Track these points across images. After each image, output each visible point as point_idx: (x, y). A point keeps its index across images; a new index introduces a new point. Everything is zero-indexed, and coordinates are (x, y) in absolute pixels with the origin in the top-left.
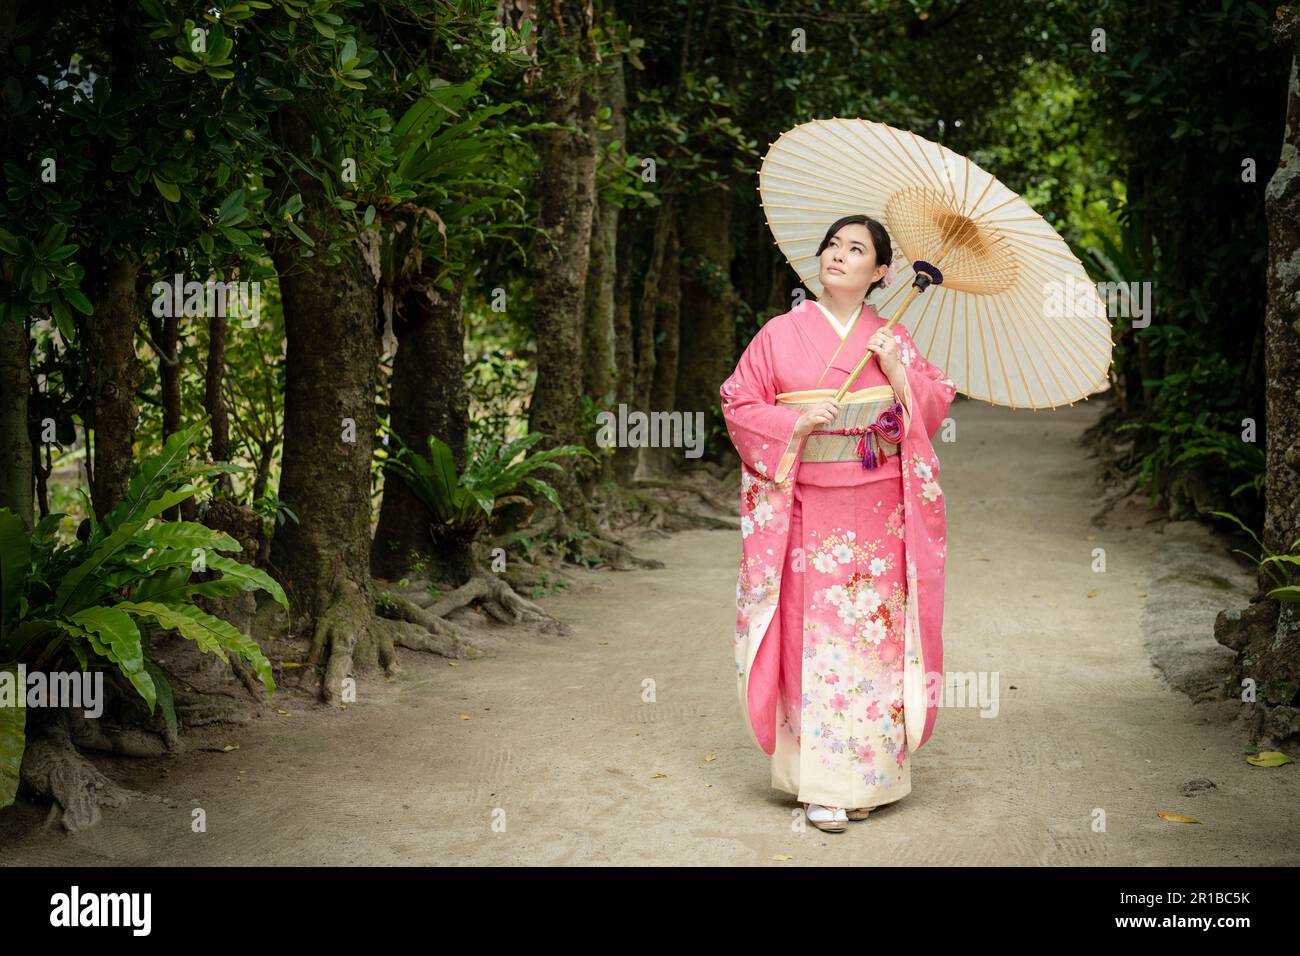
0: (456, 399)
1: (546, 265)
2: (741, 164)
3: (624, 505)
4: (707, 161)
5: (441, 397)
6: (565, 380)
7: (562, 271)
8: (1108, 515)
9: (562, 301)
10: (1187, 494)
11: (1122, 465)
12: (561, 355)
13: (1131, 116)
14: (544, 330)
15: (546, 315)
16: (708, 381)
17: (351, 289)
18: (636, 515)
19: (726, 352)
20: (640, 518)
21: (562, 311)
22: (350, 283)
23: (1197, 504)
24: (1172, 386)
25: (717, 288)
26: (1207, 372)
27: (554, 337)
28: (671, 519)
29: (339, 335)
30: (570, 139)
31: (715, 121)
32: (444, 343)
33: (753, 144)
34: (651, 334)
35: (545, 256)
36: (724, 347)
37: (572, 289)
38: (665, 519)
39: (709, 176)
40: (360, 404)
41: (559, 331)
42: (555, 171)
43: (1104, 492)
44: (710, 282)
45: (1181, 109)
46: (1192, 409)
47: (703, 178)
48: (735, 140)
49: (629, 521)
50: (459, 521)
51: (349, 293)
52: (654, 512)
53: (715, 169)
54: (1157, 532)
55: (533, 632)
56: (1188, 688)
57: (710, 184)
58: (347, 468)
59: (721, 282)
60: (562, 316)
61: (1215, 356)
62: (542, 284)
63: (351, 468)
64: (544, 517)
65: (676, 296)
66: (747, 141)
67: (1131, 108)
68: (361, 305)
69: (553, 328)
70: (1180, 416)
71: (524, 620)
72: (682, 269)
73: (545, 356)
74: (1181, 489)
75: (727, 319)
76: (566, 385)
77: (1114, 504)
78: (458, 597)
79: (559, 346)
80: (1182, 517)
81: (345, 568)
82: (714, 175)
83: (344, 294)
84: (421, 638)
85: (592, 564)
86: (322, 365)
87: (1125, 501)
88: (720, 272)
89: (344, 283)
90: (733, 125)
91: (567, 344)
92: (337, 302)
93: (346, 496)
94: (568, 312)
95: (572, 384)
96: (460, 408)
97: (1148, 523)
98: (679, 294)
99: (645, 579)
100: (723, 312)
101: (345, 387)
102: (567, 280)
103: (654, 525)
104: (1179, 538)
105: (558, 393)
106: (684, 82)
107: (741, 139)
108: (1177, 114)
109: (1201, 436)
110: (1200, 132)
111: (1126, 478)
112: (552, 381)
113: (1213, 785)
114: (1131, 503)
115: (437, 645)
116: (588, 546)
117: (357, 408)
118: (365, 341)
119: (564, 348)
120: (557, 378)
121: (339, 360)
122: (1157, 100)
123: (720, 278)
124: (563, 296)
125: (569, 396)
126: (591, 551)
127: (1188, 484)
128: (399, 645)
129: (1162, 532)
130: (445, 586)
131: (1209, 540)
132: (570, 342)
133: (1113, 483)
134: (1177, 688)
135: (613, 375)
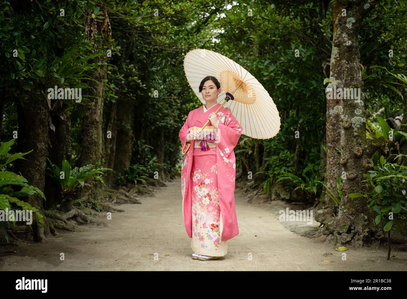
0: (68, 151)
1: (89, 114)
2: (139, 92)
3: (104, 196)
4: (129, 90)
5: (63, 150)
6: (94, 151)
7: (94, 116)
8: (252, 200)
9: (94, 126)
10: (278, 192)
11: (251, 187)
12: (93, 143)
13: (265, 79)
14: (87, 135)
15: (88, 130)
16: (123, 161)
17: (42, 110)
18: (107, 199)
19: (129, 152)
20: (109, 200)
21: (93, 129)
22: (42, 108)
23: (281, 195)
24: (274, 159)
25: (128, 131)
26: (284, 155)
27: (91, 137)
28: (119, 201)
29: (38, 125)
30: (98, 75)
31: (133, 77)
32: (65, 132)
33: (144, 85)
34: (109, 144)
35: (88, 111)
36: (129, 150)
37: (97, 122)
38: (117, 200)
39: (130, 94)
40: (44, 147)
41: (92, 135)
42: (93, 85)
43: (247, 195)
44: (125, 130)
45: (279, 77)
46: (280, 166)
47: (128, 95)
48: (139, 84)
49: (105, 201)
50: (68, 190)
51: (42, 111)
52: (114, 198)
53: (131, 93)
54: (269, 204)
55: (95, 225)
56: (306, 235)
57: (130, 97)
58: (39, 168)
59: (129, 130)
60: (93, 131)
61: (286, 151)
62: (87, 120)
63: (40, 168)
64: (84, 196)
65: (115, 133)
66: (143, 84)
67: (265, 76)
68: (45, 115)
69: (91, 134)
70: (276, 168)
71: (90, 222)
72: (117, 125)
73: (87, 143)
74: (276, 191)
75: (130, 141)
76: (94, 153)
77: (253, 197)
78: (69, 214)
79: (92, 140)
80: (276, 199)
81: (36, 202)
82: (131, 95)
83: (40, 111)
84: (62, 225)
85: (101, 211)
86: (32, 134)
87: (256, 197)
88: (128, 127)
89: (40, 108)
90: (139, 79)
91: (95, 140)
92: (38, 114)
93: (37, 178)
94: (95, 129)
95: (95, 153)
96: (69, 154)
97: (264, 202)
98: (116, 132)
99: (120, 215)
100: (129, 139)
101: (39, 142)
102: (96, 119)
103: (113, 202)
104: (275, 205)
105: (91, 155)
106: (122, 66)
107: (141, 83)
108: (279, 79)
109: (283, 174)
110: (285, 84)
111: (253, 191)
112: (89, 151)
113: (332, 254)
114: (258, 197)
115: (68, 227)
116: (99, 205)
117: (43, 149)
118: (46, 127)
119: (94, 141)
120: (91, 150)
121: (38, 133)
122: (272, 74)
123: (129, 128)
124: (94, 124)
125: (94, 156)
126: (100, 207)
127: (278, 189)
128: (55, 227)
129: (270, 204)
130: (62, 212)
131: (285, 205)
132: (96, 139)
133: (249, 193)
134: (303, 235)
135: (101, 154)
